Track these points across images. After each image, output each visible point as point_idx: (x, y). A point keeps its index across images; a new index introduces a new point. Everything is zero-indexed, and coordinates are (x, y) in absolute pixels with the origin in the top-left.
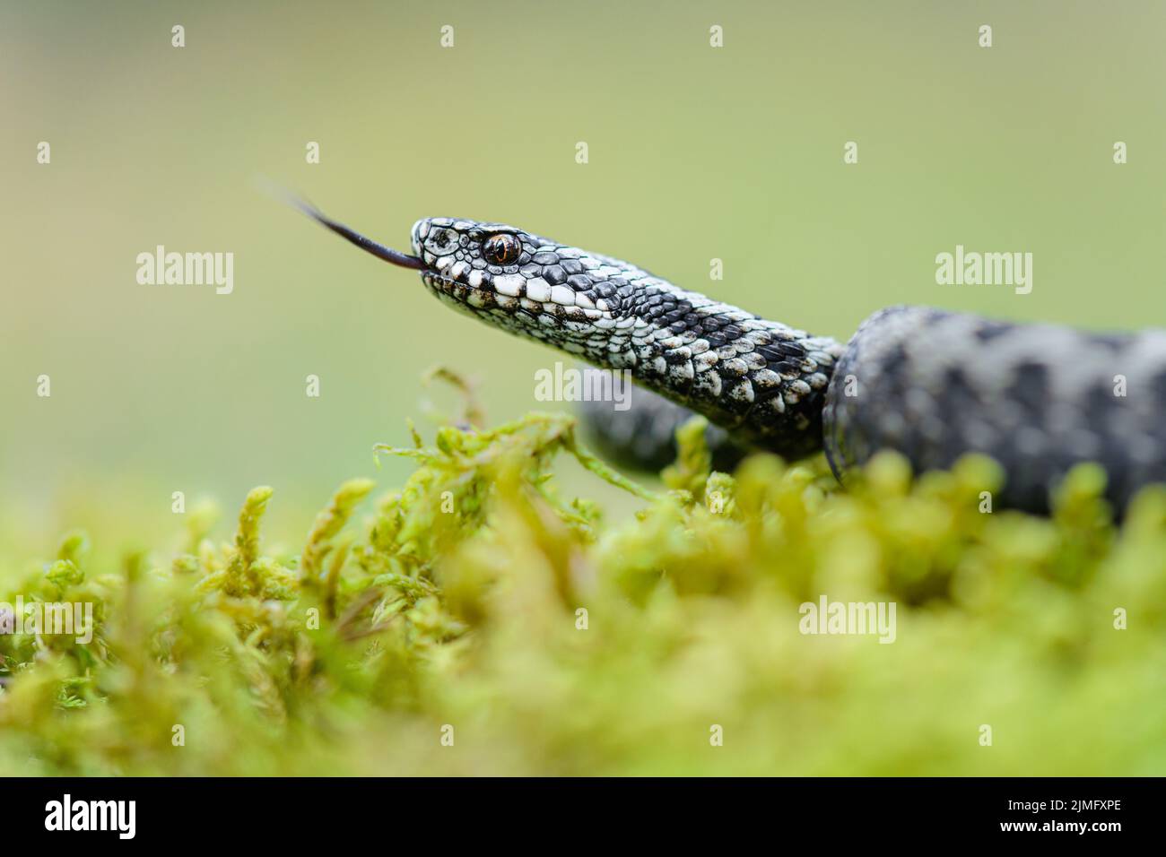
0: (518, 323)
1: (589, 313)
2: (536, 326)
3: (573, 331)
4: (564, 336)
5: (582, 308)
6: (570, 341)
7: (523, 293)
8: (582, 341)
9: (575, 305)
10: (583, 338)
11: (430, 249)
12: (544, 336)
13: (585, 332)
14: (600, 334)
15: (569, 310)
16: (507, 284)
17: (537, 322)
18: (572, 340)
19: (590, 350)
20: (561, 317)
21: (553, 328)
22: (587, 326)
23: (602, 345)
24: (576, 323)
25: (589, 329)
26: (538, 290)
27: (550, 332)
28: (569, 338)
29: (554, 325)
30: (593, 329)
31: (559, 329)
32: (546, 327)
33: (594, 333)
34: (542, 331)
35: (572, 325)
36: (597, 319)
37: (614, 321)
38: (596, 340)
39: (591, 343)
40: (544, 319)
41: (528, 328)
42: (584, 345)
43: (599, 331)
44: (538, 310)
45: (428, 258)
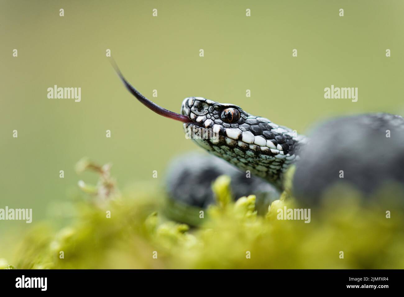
0: (234, 154)
1: (273, 151)
2: (243, 156)
3: (263, 159)
4: (258, 162)
5: (269, 148)
6: (261, 165)
7: (240, 138)
8: (267, 165)
9: (266, 146)
10: (268, 163)
11: (194, 112)
12: (246, 162)
13: (269, 160)
14: (278, 162)
15: (263, 149)
16: (233, 133)
17: (245, 154)
18: (262, 164)
19: (271, 170)
20: (258, 152)
21: (253, 158)
22: (271, 157)
23: (278, 168)
24: (265, 156)
25: (272, 158)
26: (248, 137)
27: (250, 160)
28: (260, 163)
29: (253, 156)
30: (274, 158)
31: (256, 158)
32: (249, 157)
33: (274, 161)
34: (246, 159)
35: (263, 156)
36: (276, 154)
37: (285, 156)
38: (275, 165)
39: (272, 166)
40: (249, 153)
41: (239, 157)
42: (268, 167)
43: (277, 160)
44: (246, 148)
45: (192, 116)
